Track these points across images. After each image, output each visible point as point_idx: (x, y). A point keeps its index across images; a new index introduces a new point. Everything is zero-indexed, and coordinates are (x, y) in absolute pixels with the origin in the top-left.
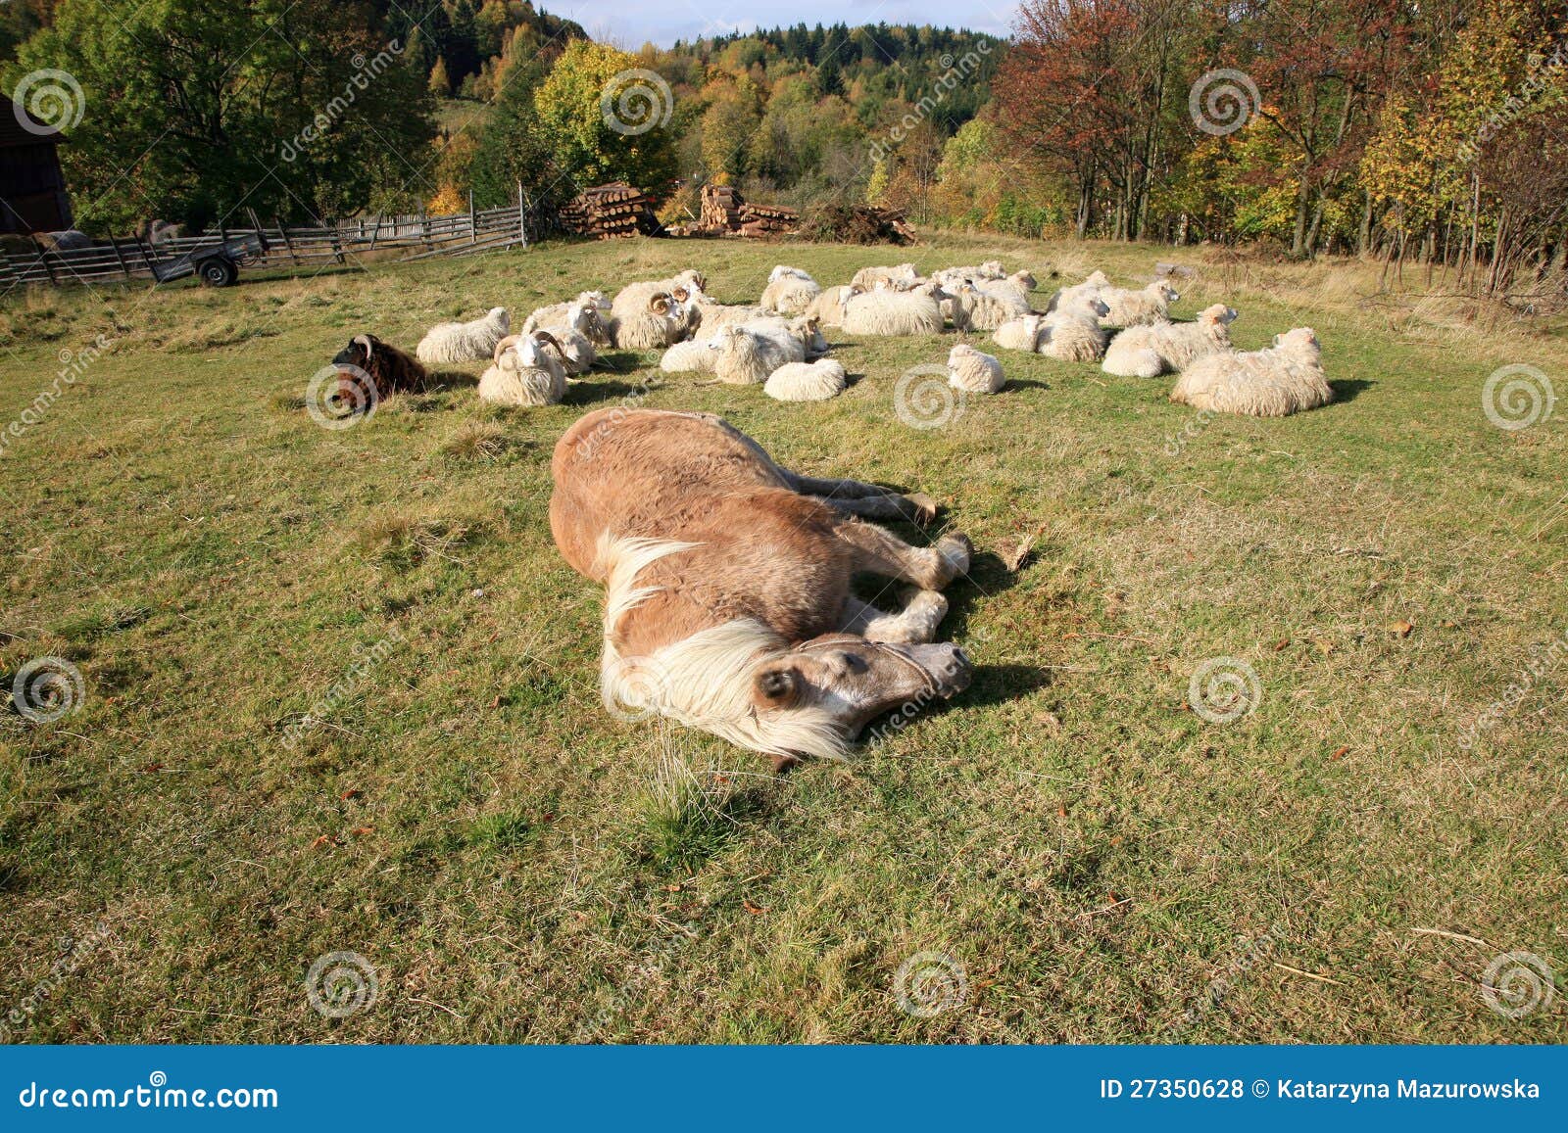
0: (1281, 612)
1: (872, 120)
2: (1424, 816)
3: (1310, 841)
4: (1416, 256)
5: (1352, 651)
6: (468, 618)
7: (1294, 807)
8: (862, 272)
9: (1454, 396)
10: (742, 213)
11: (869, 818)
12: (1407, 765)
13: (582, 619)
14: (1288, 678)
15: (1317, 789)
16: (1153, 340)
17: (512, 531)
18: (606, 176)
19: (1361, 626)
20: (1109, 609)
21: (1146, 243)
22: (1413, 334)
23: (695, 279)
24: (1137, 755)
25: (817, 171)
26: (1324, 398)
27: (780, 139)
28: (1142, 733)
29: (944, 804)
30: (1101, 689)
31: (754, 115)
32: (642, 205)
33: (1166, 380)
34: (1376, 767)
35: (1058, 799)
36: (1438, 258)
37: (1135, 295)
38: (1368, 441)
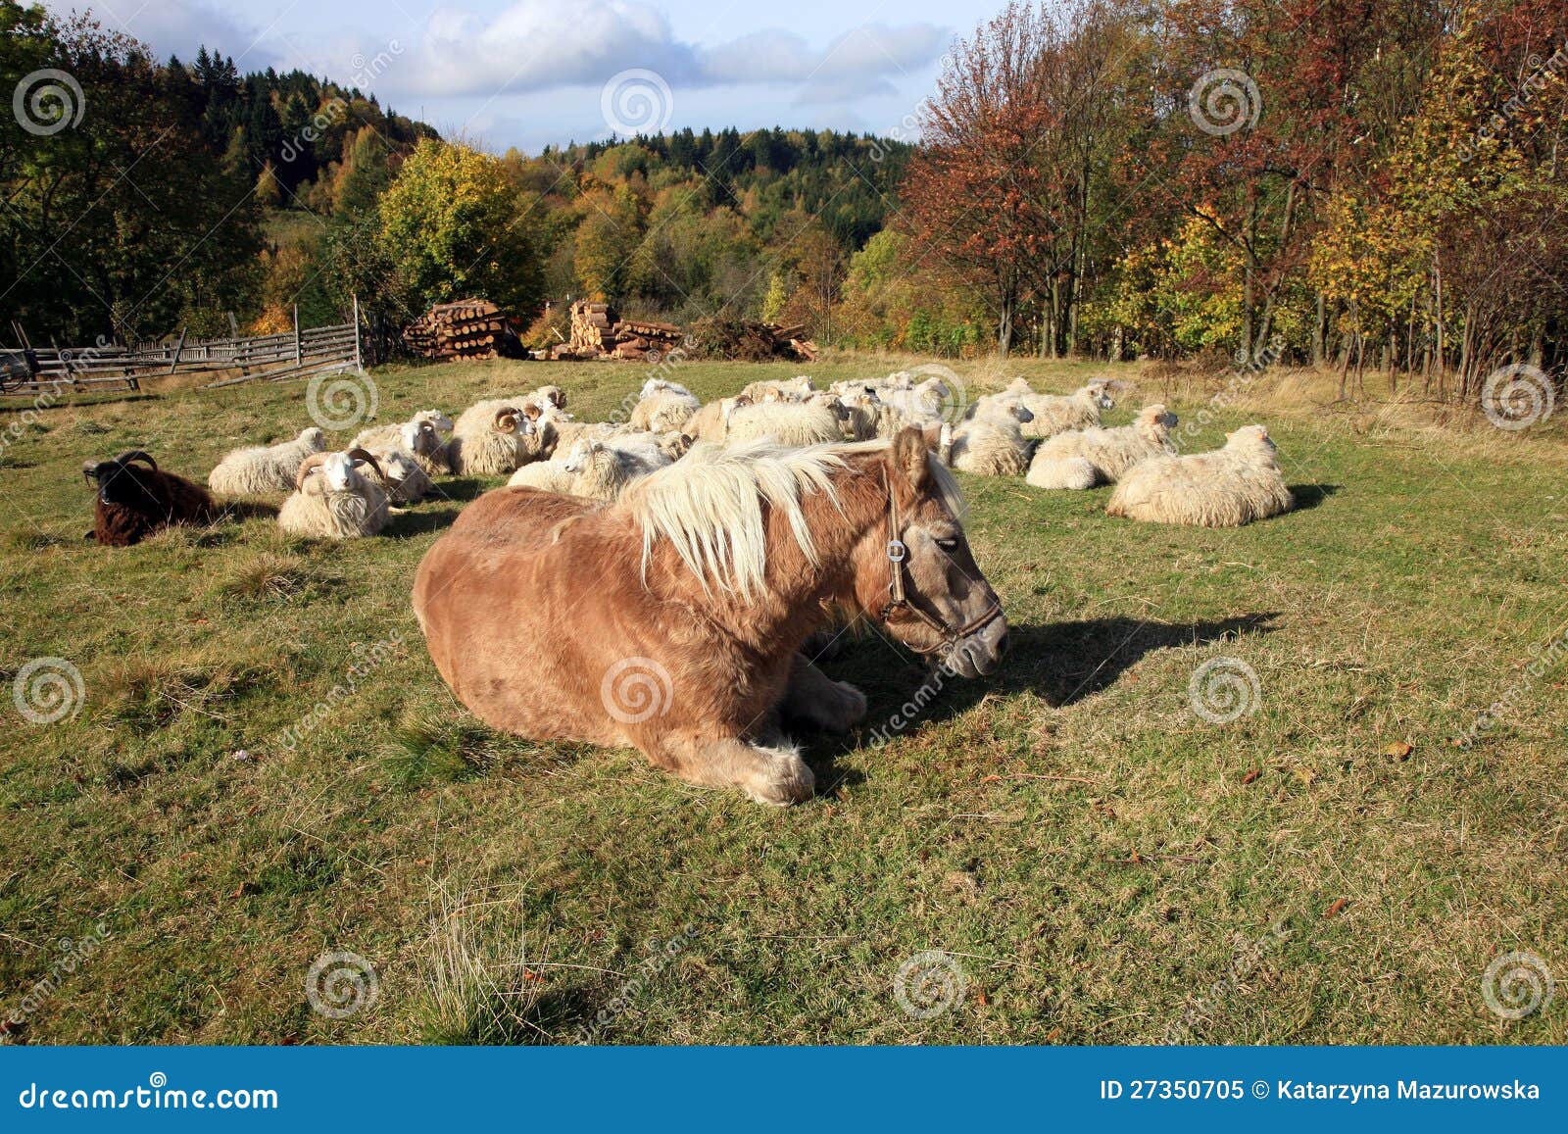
0: (1248, 735)
1: (766, 231)
2: (1454, 984)
3: (1309, 1024)
4: (1377, 364)
5: (1340, 780)
6: (222, 786)
7: (1284, 979)
8: (751, 386)
9: (1433, 499)
10: (617, 331)
11: (726, 1020)
12: (1424, 919)
13: (375, 782)
14: (1263, 817)
15: (1312, 954)
16: (1084, 447)
17: (297, 680)
18: (461, 292)
19: (1349, 750)
20: (1038, 745)
21: (1078, 360)
22: (1381, 436)
23: (552, 396)
24: (1077, 921)
25: (706, 292)
26: (1284, 504)
27: (664, 256)
28: (1084, 894)
29: (827, 995)
30: (1030, 842)
31: (634, 229)
32: (501, 322)
33: (1101, 492)
34: (1383, 922)
35: (977, 983)
36: (1400, 363)
37: (1062, 401)
38: (1339, 549)
